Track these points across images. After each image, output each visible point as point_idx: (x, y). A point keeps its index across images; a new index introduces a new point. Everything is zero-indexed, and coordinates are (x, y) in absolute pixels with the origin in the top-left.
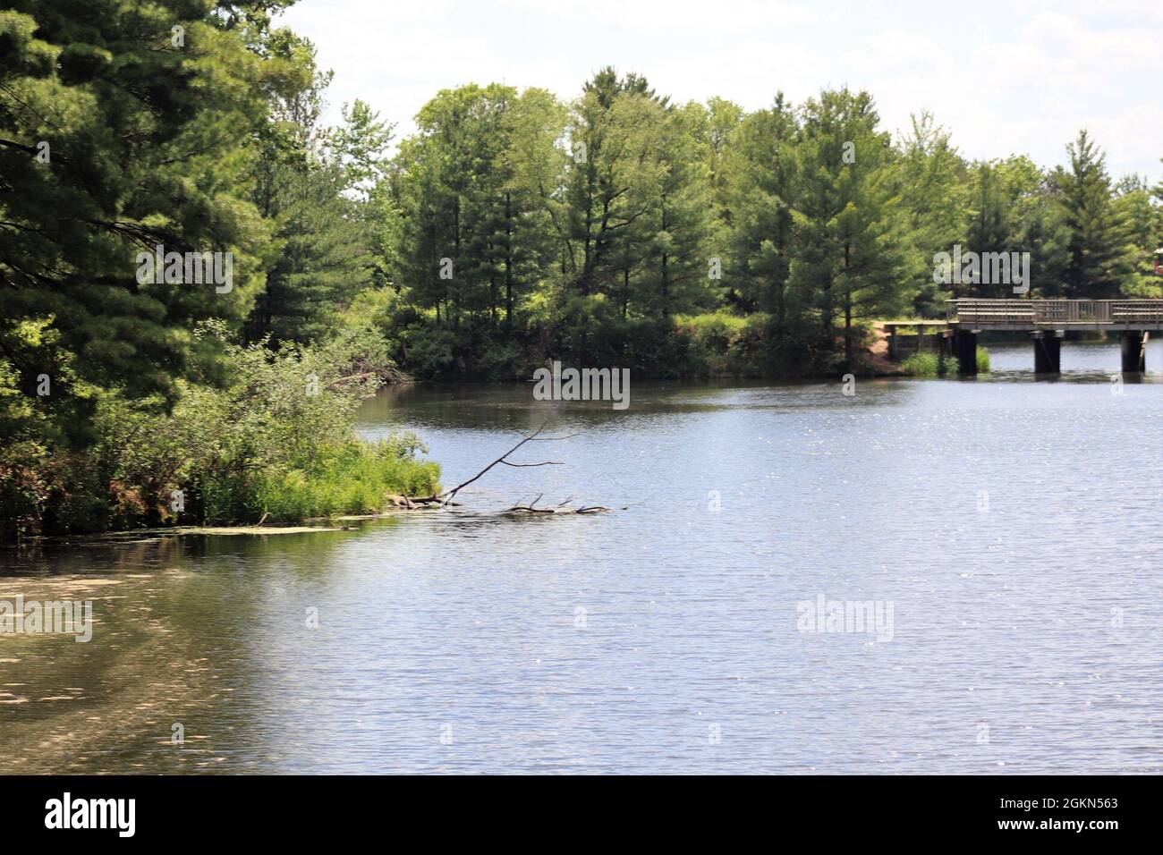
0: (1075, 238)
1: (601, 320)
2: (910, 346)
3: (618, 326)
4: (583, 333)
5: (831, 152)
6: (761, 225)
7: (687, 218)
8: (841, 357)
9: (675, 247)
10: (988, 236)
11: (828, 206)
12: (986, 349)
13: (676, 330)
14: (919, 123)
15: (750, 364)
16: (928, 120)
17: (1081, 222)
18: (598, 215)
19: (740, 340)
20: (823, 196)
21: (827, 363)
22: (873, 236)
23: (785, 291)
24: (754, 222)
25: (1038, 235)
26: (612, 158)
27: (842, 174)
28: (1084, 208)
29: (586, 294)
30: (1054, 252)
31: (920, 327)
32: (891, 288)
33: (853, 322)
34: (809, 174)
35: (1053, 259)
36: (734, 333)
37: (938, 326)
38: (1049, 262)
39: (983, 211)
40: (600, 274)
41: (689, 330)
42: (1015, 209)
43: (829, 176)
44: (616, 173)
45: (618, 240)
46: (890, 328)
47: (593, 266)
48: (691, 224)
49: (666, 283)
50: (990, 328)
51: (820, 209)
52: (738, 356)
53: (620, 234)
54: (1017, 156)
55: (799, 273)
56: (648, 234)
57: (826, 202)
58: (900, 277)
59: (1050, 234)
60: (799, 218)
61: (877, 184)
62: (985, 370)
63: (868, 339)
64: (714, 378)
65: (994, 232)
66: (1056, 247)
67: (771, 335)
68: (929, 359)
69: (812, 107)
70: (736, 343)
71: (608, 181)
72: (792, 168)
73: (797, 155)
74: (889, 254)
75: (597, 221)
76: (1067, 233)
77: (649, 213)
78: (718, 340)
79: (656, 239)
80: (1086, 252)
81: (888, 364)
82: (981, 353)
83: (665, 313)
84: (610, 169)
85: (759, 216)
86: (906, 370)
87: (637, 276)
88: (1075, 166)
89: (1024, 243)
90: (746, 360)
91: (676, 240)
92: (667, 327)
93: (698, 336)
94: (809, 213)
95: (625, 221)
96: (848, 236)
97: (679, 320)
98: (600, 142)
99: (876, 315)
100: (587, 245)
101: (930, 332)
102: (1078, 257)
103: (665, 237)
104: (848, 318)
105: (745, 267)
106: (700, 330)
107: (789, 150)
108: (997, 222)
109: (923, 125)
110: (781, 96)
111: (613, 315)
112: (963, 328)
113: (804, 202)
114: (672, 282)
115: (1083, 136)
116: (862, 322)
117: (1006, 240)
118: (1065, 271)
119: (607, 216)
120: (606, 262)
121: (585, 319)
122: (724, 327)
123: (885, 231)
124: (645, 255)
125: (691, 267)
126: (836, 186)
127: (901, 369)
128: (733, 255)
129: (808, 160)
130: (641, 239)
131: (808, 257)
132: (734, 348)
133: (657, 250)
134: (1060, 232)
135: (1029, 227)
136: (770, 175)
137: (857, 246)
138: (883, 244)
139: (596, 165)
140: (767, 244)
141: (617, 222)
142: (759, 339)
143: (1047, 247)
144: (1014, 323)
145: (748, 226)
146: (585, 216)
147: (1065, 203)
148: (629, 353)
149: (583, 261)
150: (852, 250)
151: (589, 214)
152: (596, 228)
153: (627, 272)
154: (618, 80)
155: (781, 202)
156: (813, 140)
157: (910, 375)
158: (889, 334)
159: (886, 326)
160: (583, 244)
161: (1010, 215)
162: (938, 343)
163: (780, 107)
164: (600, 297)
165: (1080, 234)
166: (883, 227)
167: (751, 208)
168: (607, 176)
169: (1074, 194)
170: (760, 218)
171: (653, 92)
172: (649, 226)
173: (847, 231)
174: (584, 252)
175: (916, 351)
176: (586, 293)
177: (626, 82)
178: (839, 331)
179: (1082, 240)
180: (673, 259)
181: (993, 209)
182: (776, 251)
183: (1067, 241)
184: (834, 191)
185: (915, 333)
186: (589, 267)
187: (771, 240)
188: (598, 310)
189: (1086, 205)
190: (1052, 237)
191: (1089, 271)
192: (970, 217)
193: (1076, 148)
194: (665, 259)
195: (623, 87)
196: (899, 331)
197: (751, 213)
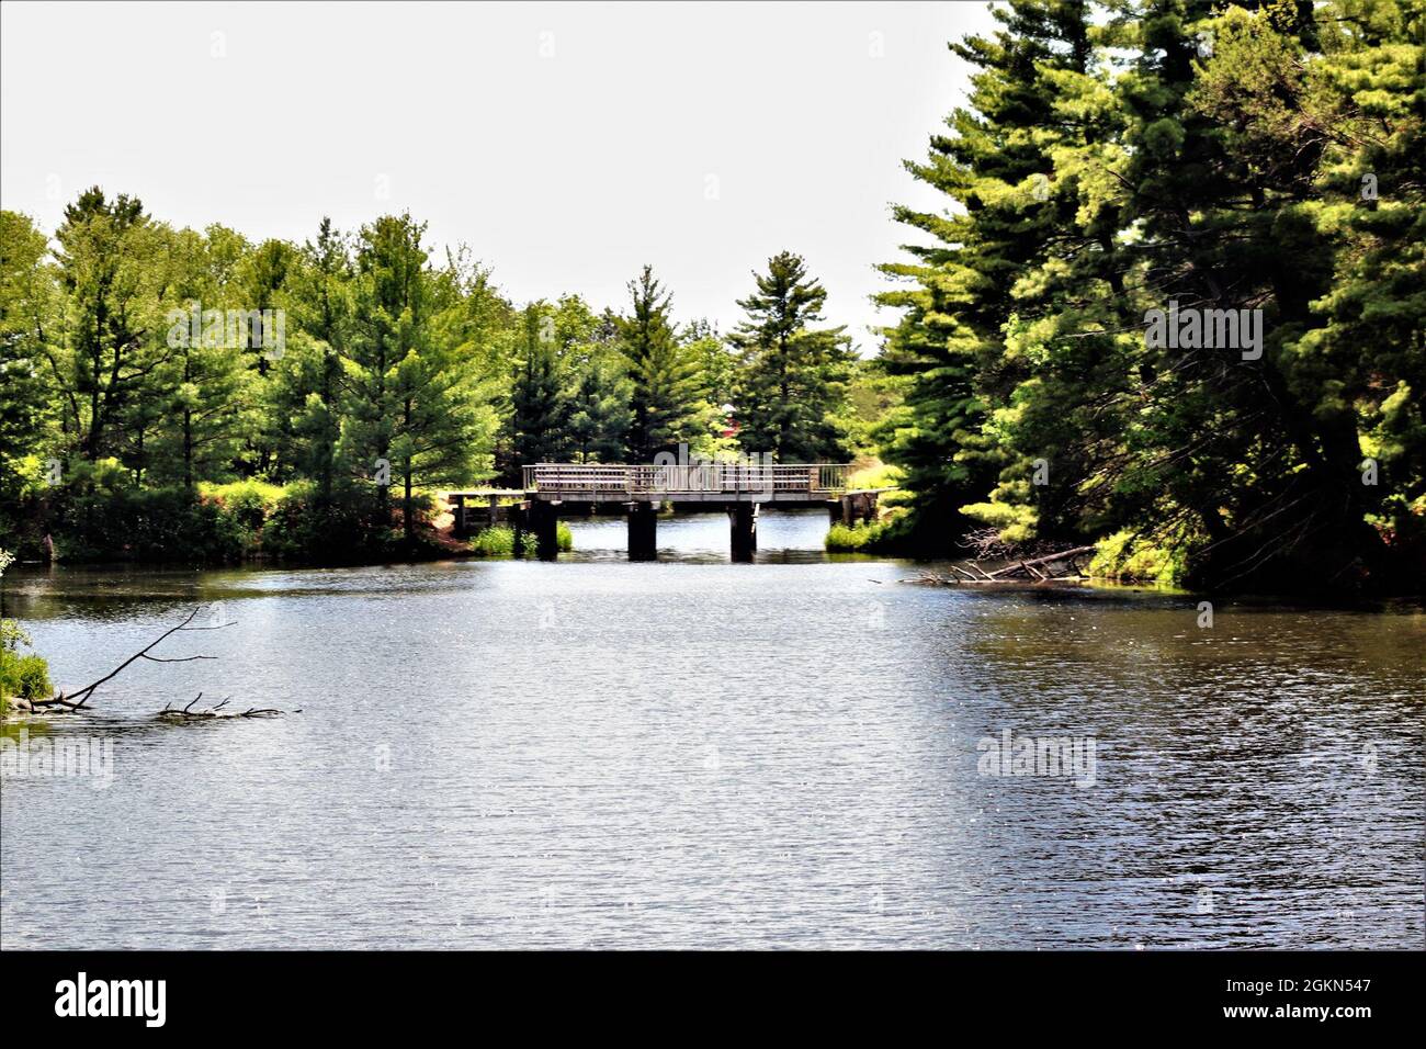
0: (638, 392)
1: (111, 489)
2: (480, 520)
3: (132, 497)
4: (89, 504)
5: (388, 290)
6: (305, 375)
7: (216, 367)
8: (399, 533)
9: (201, 402)
10: (536, 390)
11: (386, 353)
12: (566, 523)
13: (200, 502)
14: (455, 257)
15: (290, 542)
16: (466, 252)
17: (645, 374)
18: (107, 364)
19: (278, 513)
20: (380, 341)
21: (383, 541)
22: (440, 390)
23: (335, 455)
24: (297, 372)
25: (594, 390)
26: (126, 295)
27: (402, 315)
28: (648, 357)
29: (94, 459)
30: (612, 410)
31: (493, 498)
32: (460, 452)
33: (414, 491)
34: (362, 315)
35: (612, 418)
36: (270, 505)
37: (513, 497)
38: (608, 421)
39: (530, 360)
40: (112, 434)
41: (216, 501)
42: (569, 358)
43: (388, 318)
44: (129, 313)
45: (132, 393)
46: (458, 499)
47: (101, 424)
48: (220, 375)
49: (189, 445)
50: (574, 498)
51: (375, 357)
52: (276, 532)
53: (134, 386)
54: (570, 296)
55: (351, 433)
56: (170, 386)
57: (382, 348)
58: (470, 438)
59: (609, 389)
60: (352, 367)
61: (446, 327)
62: (567, 549)
63: (432, 512)
64: (248, 559)
65: (543, 386)
66: (617, 404)
67: (315, 508)
68: (503, 535)
69: (366, 236)
70: (272, 517)
71: (120, 322)
72: (342, 309)
73: (348, 292)
74: (456, 411)
75: (106, 370)
76: (630, 386)
77: (168, 361)
78: (250, 513)
79: (180, 392)
80: (652, 409)
81: (454, 541)
82: (563, 529)
83: (188, 480)
84: (123, 309)
85: (304, 364)
86: (478, 549)
87: (152, 438)
88: (637, 307)
89: (577, 399)
90: (285, 537)
91: (203, 394)
92: (191, 497)
93: (227, 508)
94: (363, 361)
95: (139, 371)
96: (408, 389)
97: (205, 489)
98: (111, 275)
99: (441, 482)
100: (95, 399)
101: (504, 503)
102: (642, 416)
103: (190, 390)
104: (408, 487)
105: (285, 426)
106: (229, 501)
107: (339, 286)
108: (547, 373)
109: (460, 259)
110: (327, 222)
111: (125, 482)
112: (543, 498)
113: (357, 348)
114: (195, 444)
115: (648, 273)
116: (424, 491)
117: (558, 395)
118: (626, 432)
119: (119, 364)
120: (118, 420)
121: (91, 488)
122: (258, 498)
123: (453, 382)
124: (165, 411)
125: (221, 425)
126: (396, 330)
127: (471, 547)
128: (270, 412)
129: (362, 299)
130: (160, 392)
131: (363, 414)
132: (271, 523)
133: (180, 406)
134: (620, 385)
135: (585, 380)
136: (316, 316)
137: (421, 401)
138: (452, 399)
139: (107, 303)
140: (314, 398)
141: (131, 372)
142: (300, 511)
143: (606, 403)
144: (604, 493)
145: (290, 378)
146: (92, 363)
147: (625, 351)
148: (144, 529)
149: (90, 418)
150: (413, 406)
151: (97, 361)
152: (106, 379)
153: (141, 433)
154: (107, 203)
155: (330, 349)
156: (367, 274)
157: (481, 554)
158: (456, 506)
159: (452, 497)
160: (89, 398)
161: (562, 366)
162: (513, 516)
163: (327, 235)
164: (112, 462)
165: (645, 388)
166: (451, 378)
167: (294, 355)
168: (119, 317)
169: (636, 341)
170: (305, 367)
171: (149, 216)
172: (168, 377)
173: (407, 383)
174: (90, 408)
175: (488, 526)
176: (93, 457)
177: (116, 204)
178: (398, 502)
179: (646, 395)
180: (196, 417)
181: (541, 358)
182: (325, 407)
183: (629, 397)
184: (393, 336)
185: (485, 504)
186: (97, 425)
187: (319, 392)
188: (109, 478)
189: (652, 353)
190: (611, 392)
191: (654, 432)
192: (515, 368)
193: (640, 287)
194: (188, 416)
195: (113, 211)
196: (468, 503)
197: (293, 361)
